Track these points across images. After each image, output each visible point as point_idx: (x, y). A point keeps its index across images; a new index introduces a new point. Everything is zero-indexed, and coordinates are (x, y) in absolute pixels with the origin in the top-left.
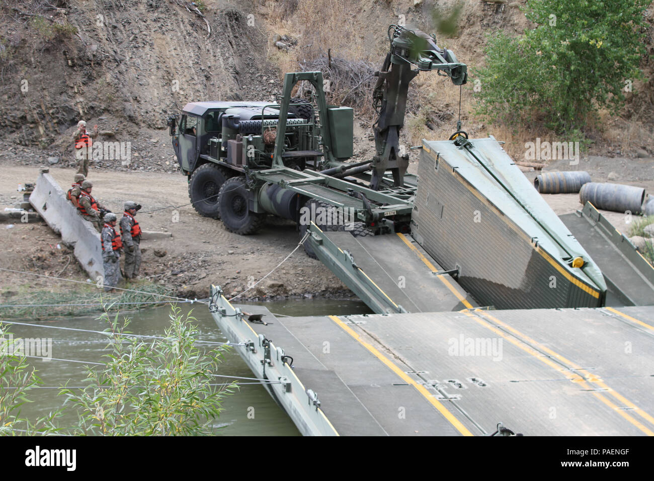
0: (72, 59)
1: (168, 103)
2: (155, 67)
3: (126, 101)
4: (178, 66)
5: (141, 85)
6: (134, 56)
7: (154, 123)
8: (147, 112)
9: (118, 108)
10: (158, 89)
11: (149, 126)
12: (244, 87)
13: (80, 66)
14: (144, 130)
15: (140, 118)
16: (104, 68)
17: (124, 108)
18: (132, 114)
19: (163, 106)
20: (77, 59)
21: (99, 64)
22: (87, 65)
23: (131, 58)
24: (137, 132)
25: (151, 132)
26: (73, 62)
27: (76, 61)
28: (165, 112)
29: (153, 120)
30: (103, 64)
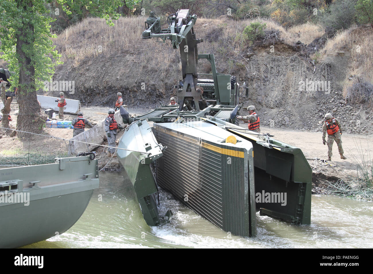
0: (242, 78)
1: (279, 98)
2: (281, 83)
3: (259, 95)
4: (293, 84)
5: (272, 90)
6: (274, 79)
7: (270, 105)
8: (268, 101)
9: (254, 98)
10: (278, 92)
11: (267, 107)
12: (322, 94)
13: (245, 81)
14: (264, 108)
15: (264, 103)
16: (254, 82)
17: (257, 99)
18: (260, 101)
19: (276, 99)
20: (244, 78)
21: (252, 80)
22: (247, 80)
23: (273, 80)
24: (261, 109)
25: (267, 109)
26: (242, 79)
27: (243, 78)
28: (276, 101)
29: (270, 104)
30: (254, 81)
